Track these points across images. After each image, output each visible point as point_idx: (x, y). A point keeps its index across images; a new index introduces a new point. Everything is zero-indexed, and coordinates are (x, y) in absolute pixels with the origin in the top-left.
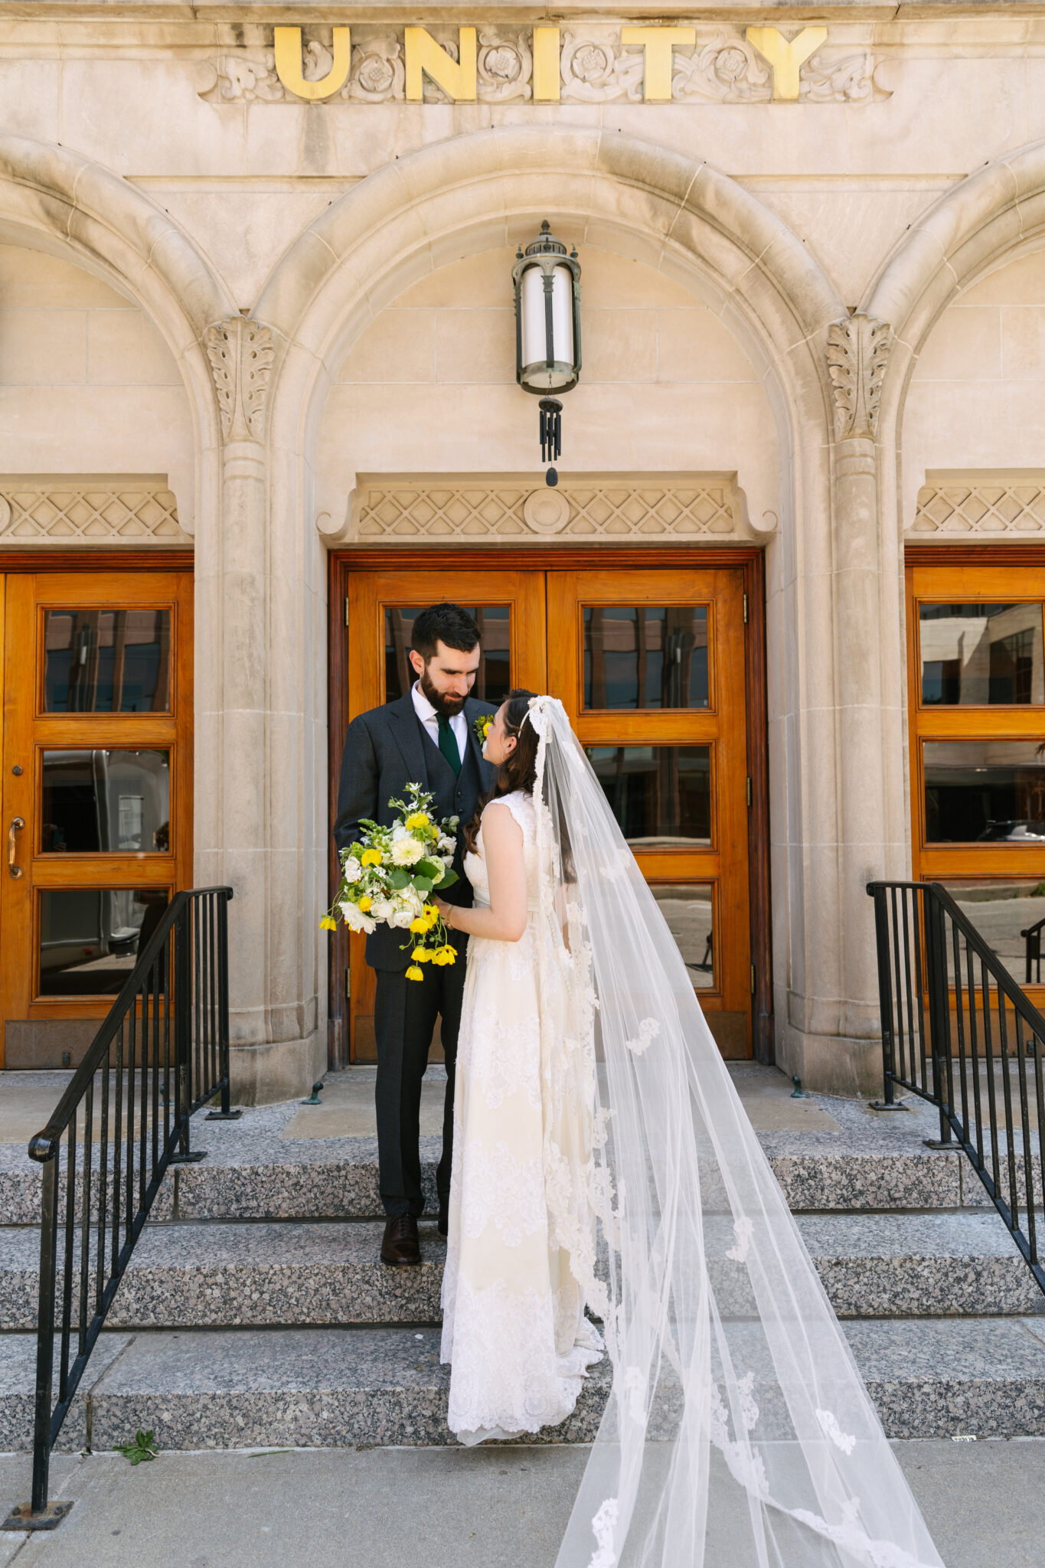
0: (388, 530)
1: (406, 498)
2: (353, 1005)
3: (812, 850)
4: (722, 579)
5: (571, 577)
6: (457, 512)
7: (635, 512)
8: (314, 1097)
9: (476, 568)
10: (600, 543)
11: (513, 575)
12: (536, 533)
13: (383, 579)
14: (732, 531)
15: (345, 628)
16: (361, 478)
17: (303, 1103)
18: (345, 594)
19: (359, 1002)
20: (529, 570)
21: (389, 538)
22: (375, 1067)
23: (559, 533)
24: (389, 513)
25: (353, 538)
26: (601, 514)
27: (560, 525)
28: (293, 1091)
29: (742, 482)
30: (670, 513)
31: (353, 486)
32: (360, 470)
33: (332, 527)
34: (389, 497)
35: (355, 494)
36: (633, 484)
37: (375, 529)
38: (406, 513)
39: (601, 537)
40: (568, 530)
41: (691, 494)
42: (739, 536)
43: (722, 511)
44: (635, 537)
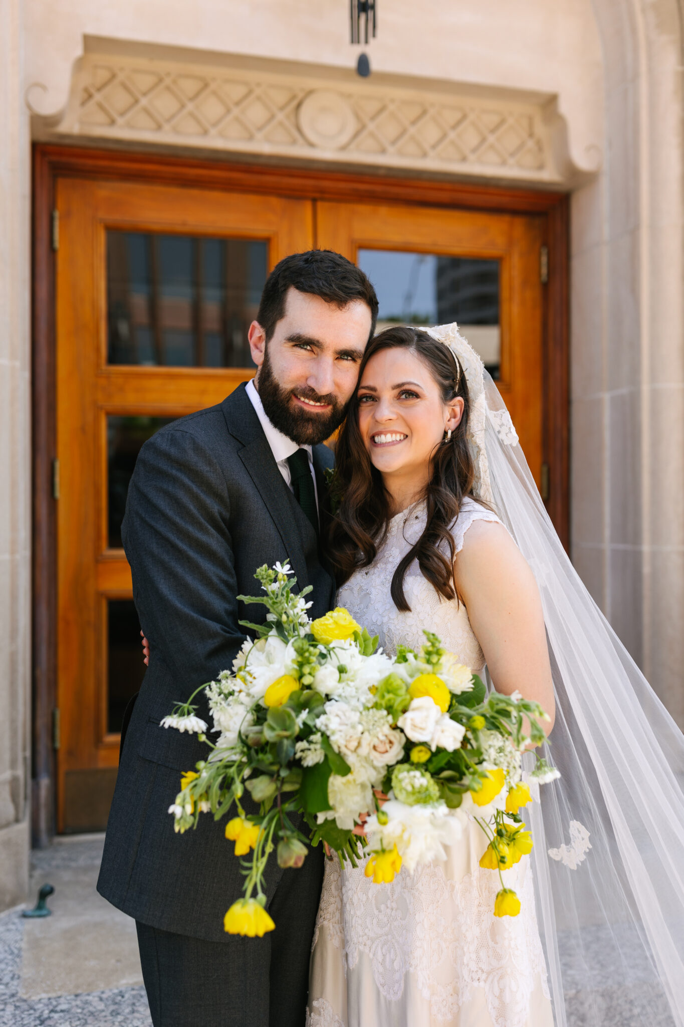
0: (120, 121)
1: (144, 82)
2: (62, 756)
3: (654, 555)
4: (519, 226)
5: (344, 210)
6: (212, 109)
7: (431, 134)
8: (40, 906)
9: (229, 186)
10: (389, 169)
11: (274, 201)
12: (311, 145)
13: (105, 190)
14: (541, 167)
15: (52, 251)
16: (92, 43)
17: (25, 916)
18: (52, 206)
19: (70, 753)
20: (293, 195)
21: (121, 132)
22: (102, 837)
23: (343, 148)
24: (120, 99)
25: (71, 126)
26: (392, 131)
27: (344, 139)
28: (8, 898)
29: (565, 107)
30: (471, 139)
31: (79, 51)
32: (92, 30)
33: (49, 106)
34: (121, 76)
35: (79, 65)
36: (431, 97)
37: (101, 118)
38: (144, 102)
39: (392, 159)
40: (352, 146)
41: (494, 119)
42: (549, 175)
43: (530, 144)
44: (432, 163)
